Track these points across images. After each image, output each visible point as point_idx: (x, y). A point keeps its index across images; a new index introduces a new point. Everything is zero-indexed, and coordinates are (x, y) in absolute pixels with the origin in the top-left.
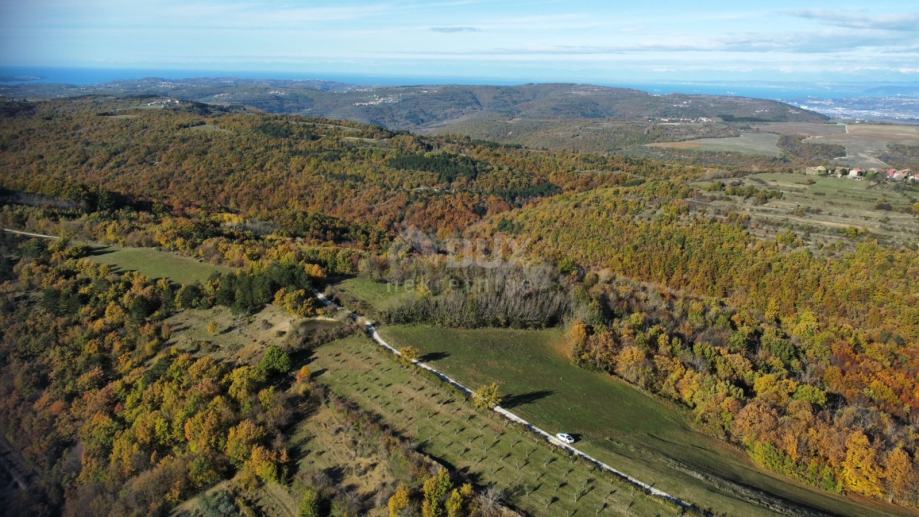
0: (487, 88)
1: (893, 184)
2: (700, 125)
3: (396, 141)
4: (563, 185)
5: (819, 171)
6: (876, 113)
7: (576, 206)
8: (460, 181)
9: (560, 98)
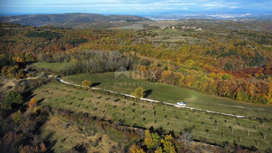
0: (52, 15)
1: (184, 30)
2: (121, 23)
3: (26, 28)
4: (89, 39)
5: (165, 28)
6: (161, 19)
7: (98, 43)
8: (54, 40)
9: (77, 17)
